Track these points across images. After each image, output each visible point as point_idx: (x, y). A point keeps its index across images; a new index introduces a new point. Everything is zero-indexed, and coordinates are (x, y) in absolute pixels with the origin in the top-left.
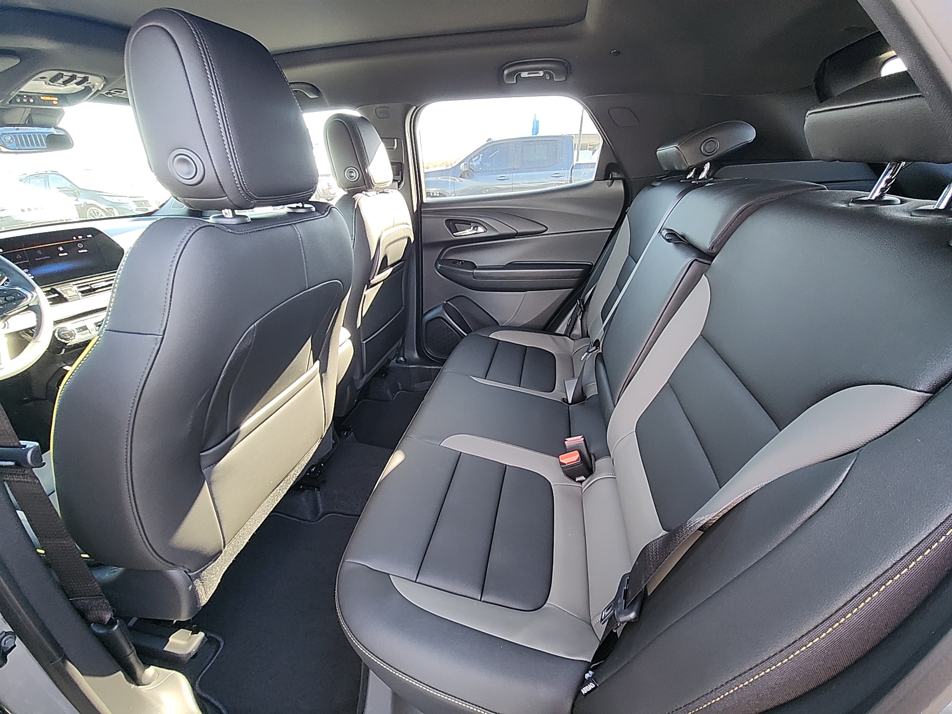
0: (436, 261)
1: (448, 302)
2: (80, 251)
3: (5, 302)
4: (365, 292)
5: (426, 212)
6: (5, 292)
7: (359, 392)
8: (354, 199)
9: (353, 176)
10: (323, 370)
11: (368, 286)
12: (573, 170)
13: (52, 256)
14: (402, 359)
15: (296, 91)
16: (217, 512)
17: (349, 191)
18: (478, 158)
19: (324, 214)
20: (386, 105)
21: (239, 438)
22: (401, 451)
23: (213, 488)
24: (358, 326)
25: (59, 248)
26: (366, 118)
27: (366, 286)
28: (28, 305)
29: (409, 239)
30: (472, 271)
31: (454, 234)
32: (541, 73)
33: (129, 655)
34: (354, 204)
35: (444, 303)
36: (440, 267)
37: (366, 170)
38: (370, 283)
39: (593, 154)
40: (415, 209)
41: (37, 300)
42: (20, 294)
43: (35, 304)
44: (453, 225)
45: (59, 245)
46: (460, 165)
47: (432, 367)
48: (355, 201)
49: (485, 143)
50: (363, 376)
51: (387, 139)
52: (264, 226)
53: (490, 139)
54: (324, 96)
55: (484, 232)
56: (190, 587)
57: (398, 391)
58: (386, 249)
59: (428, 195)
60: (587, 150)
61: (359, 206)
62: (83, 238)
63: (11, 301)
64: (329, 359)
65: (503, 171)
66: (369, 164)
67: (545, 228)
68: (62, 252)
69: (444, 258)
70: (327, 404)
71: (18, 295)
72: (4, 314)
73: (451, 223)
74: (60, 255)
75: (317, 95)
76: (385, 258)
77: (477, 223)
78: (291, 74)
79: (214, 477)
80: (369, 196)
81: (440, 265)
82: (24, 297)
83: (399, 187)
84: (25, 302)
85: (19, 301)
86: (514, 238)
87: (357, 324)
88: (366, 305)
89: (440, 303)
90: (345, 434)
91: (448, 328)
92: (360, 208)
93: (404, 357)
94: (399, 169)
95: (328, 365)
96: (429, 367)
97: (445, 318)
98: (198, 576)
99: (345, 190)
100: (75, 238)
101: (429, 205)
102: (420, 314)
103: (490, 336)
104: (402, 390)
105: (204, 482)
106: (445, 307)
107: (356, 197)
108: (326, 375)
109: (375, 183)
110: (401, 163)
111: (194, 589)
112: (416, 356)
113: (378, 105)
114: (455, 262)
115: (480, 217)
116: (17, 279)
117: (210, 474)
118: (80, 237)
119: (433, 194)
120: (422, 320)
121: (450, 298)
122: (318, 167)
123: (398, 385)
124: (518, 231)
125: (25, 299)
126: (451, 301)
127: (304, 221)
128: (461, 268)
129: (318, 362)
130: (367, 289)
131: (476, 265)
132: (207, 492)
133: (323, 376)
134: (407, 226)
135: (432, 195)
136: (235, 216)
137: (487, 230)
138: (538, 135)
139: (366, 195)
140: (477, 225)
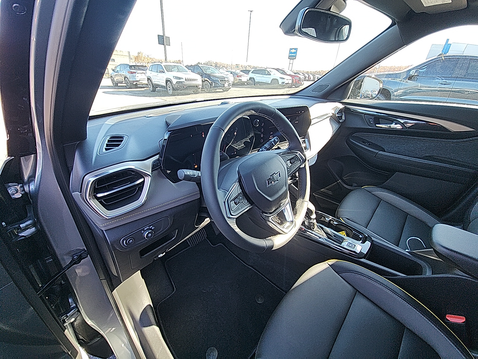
43: (303, 166)
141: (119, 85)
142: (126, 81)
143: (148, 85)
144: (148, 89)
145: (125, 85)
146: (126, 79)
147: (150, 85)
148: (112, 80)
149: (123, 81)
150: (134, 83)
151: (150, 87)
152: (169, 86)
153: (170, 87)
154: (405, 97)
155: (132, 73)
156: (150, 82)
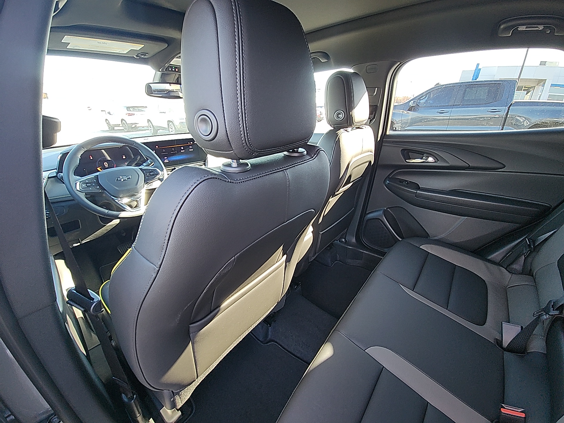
0: (386, 178)
1: (388, 209)
2: (190, 150)
3: (149, 175)
4: (330, 200)
5: (387, 142)
6: (150, 170)
7: (310, 263)
8: (337, 133)
9: (340, 117)
10: (288, 260)
11: (333, 196)
12: (511, 107)
13: (178, 151)
14: (343, 240)
15: (314, 58)
16: (195, 361)
17: (334, 128)
18: (425, 97)
19: (312, 157)
20: (375, 63)
21: (220, 312)
22: (331, 345)
23: (195, 345)
24: (320, 222)
25: (181, 148)
26: (358, 73)
27: (332, 196)
28: (159, 178)
29: (370, 162)
30: (416, 191)
31: (406, 160)
32: (541, 28)
33: (138, 417)
34: (336, 138)
35: (384, 209)
36: (389, 183)
37: (351, 113)
38: (335, 194)
39: (526, 94)
40: (379, 139)
41: (163, 176)
42: (156, 172)
43: (162, 178)
44: (407, 154)
45: (182, 146)
46: (410, 102)
47: (364, 251)
48: (338, 136)
49: (433, 87)
50: (316, 254)
51: (370, 89)
52: (260, 174)
53: (438, 84)
54: (331, 60)
55: (435, 162)
56: (172, 399)
57: (336, 261)
58: (352, 171)
59: (392, 129)
60: (522, 90)
61: (340, 139)
62: (193, 143)
63: (153, 175)
64: (294, 254)
65: (444, 107)
66: (354, 108)
67: (502, 166)
68: (182, 150)
69: (393, 177)
70: (286, 282)
71: (156, 173)
72: (148, 181)
73: (406, 151)
74: (181, 151)
75: (326, 59)
76: (350, 176)
77: (429, 154)
78: (313, 47)
79: (197, 339)
80: (348, 132)
81: (388, 182)
82: (158, 174)
83: (370, 123)
84: (158, 177)
85: (156, 175)
86: (464, 170)
87: (319, 221)
88: (329, 208)
89: (382, 209)
90: (295, 287)
91: (383, 228)
92: (340, 141)
93: (345, 239)
94: (374, 110)
95: (292, 258)
96: (362, 251)
97: (384, 221)
98: (178, 394)
99: (331, 126)
100: (189, 143)
101: (390, 136)
102: (364, 213)
103: (420, 247)
104: (339, 261)
105: (190, 342)
106: (385, 213)
107: (339, 132)
108: (290, 264)
109: (355, 122)
110: (376, 105)
111: (174, 400)
112: (354, 240)
113: (369, 64)
114: (401, 181)
115: (434, 150)
116: (158, 164)
117: (194, 337)
118: (191, 143)
119: (396, 128)
120: (364, 217)
121: (390, 207)
122: (316, 102)
123: (337, 256)
124: (470, 165)
125: (158, 175)
126: (390, 209)
127: (295, 166)
128: (407, 187)
129: (285, 256)
130: (332, 197)
131: (420, 186)
132: (190, 349)
133: (287, 264)
134: (371, 153)
135: (394, 129)
136: (240, 165)
137: (438, 160)
138: (477, 80)
139: (346, 130)
140: (428, 155)
141: (116, 128)
142: (123, 124)
143: (148, 127)
144: (149, 131)
145: (123, 128)
146: (123, 121)
147: (151, 127)
148: (107, 123)
149: (120, 125)
150: (133, 126)
151: (151, 129)
152: (171, 127)
153: (172, 129)
154: (410, 128)
155: (130, 115)
156: (151, 124)
